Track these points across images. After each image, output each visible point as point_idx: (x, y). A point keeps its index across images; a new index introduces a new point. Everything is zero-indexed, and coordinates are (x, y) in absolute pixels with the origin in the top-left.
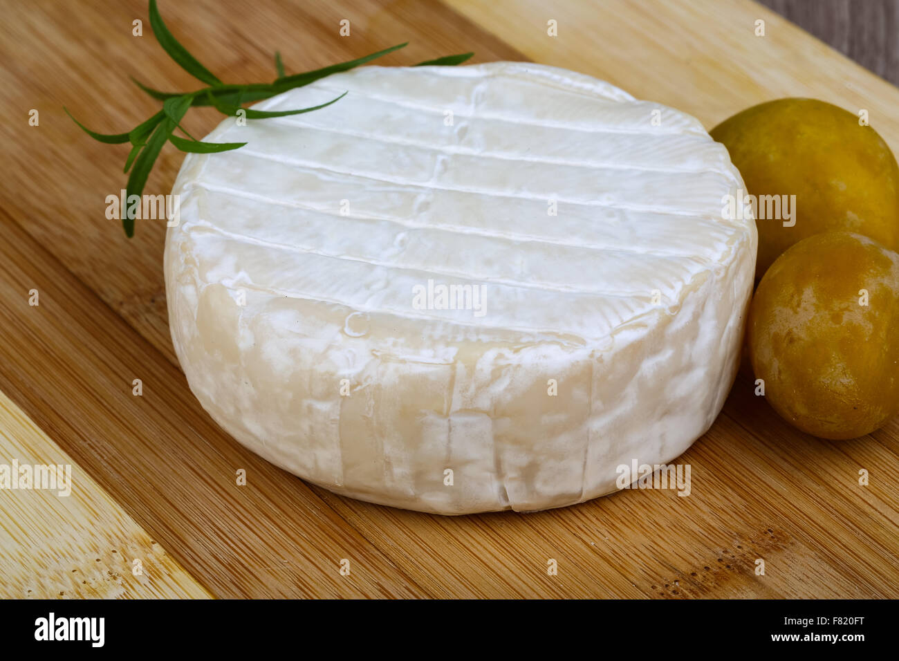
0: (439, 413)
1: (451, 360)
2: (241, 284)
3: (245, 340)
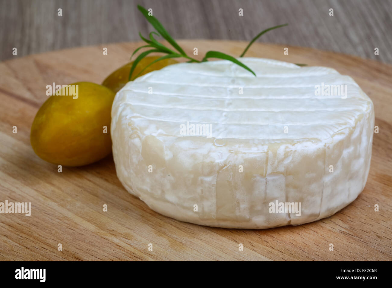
0: (262, 176)
1: (266, 151)
2: (160, 134)
3: (168, 156)
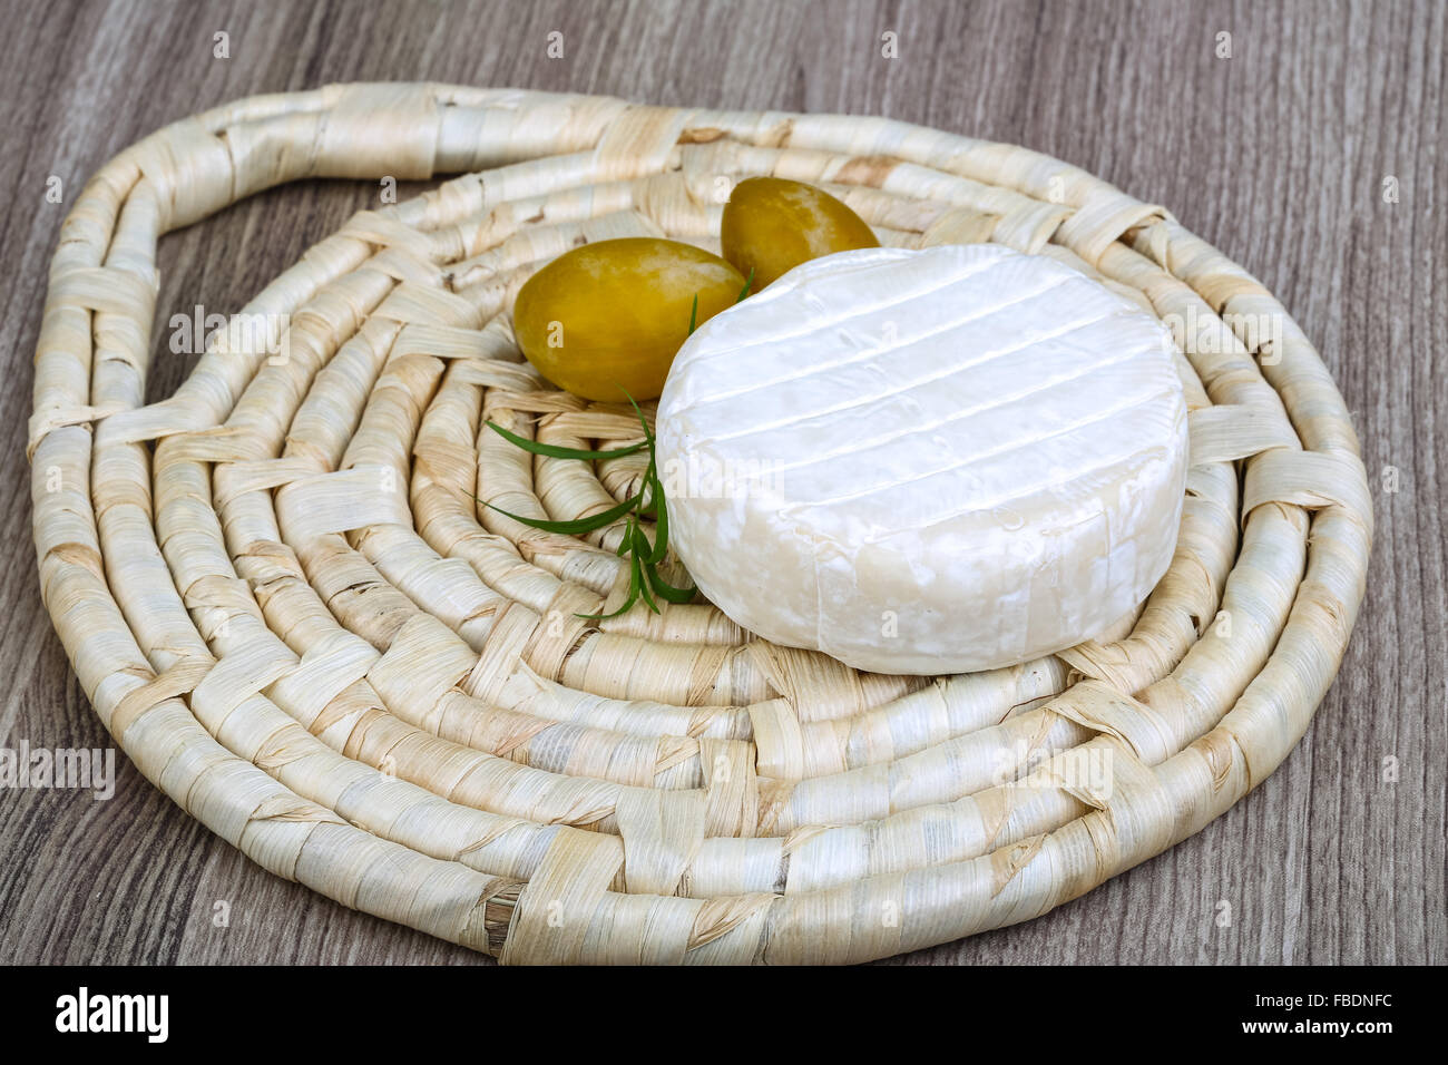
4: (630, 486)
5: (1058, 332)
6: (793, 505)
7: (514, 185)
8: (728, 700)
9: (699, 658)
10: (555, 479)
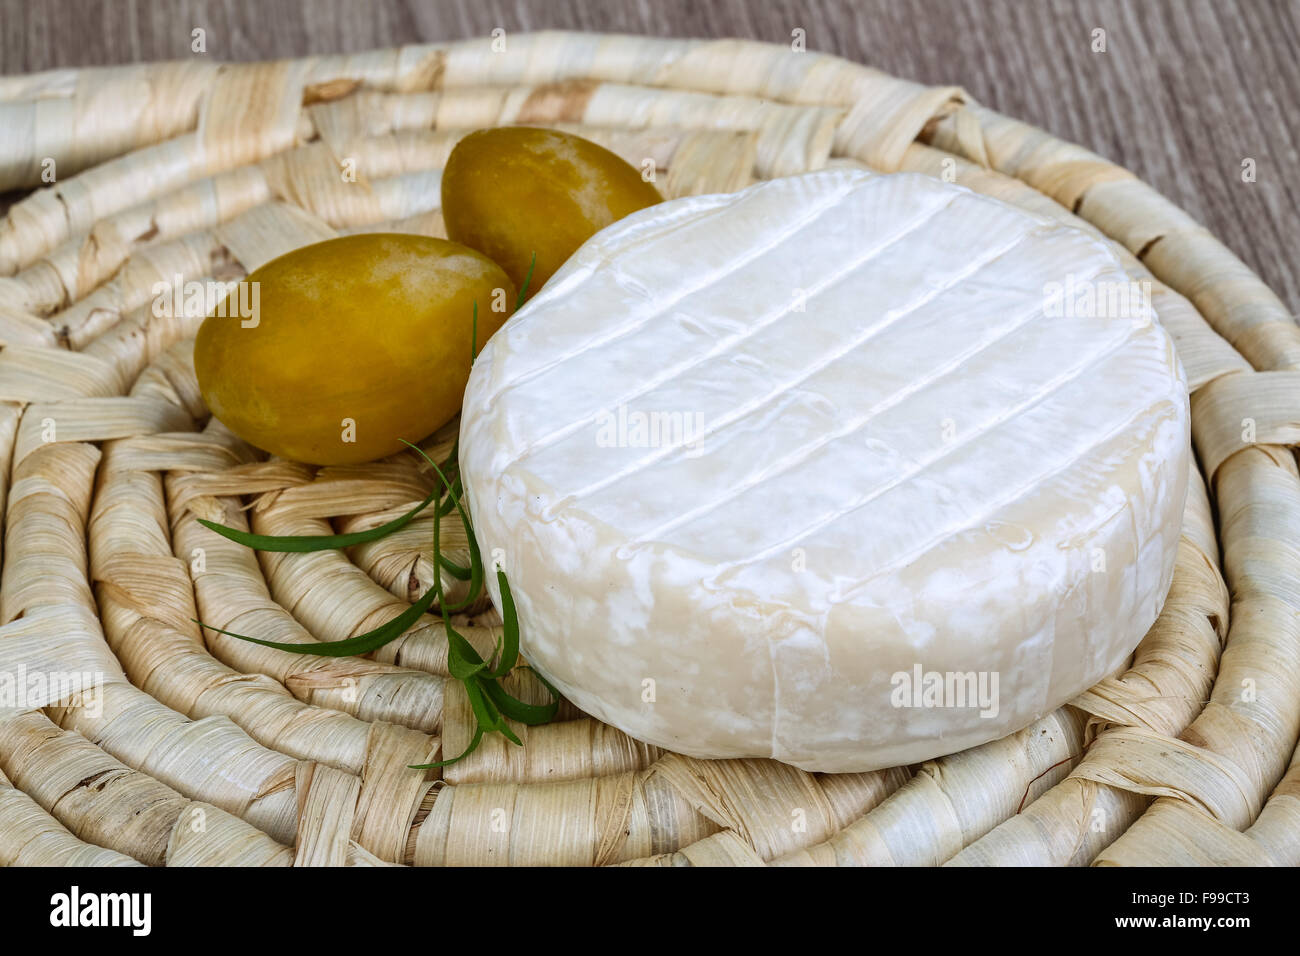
4: (412, 574)
5: (971, 269)
6: (720, 569)
7: (105, 194)
8: (648, 848)
9: (598, 796)
10: (306, 582)
